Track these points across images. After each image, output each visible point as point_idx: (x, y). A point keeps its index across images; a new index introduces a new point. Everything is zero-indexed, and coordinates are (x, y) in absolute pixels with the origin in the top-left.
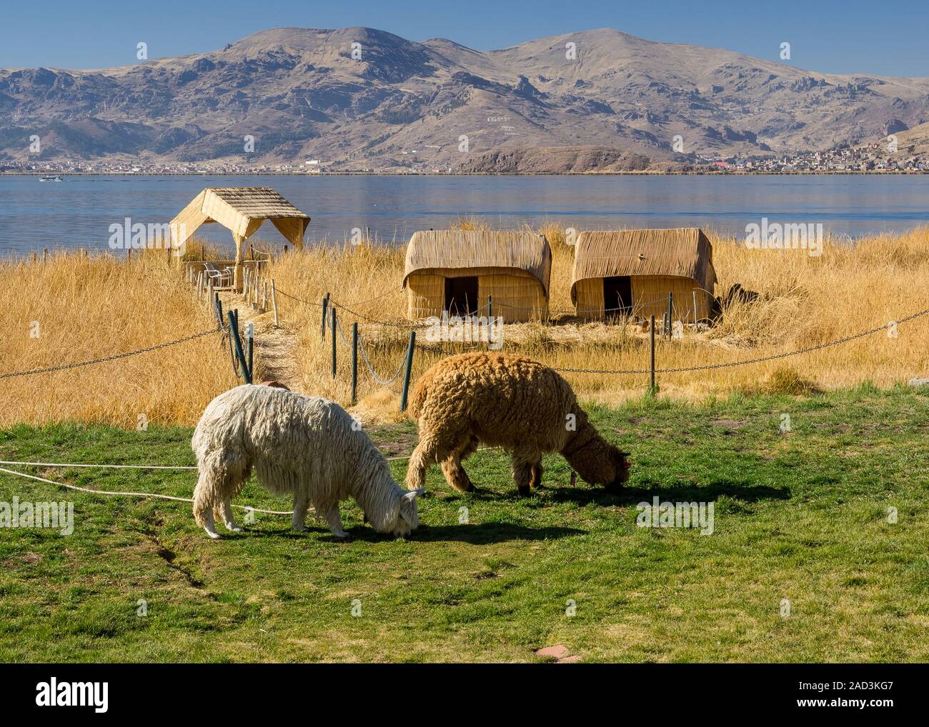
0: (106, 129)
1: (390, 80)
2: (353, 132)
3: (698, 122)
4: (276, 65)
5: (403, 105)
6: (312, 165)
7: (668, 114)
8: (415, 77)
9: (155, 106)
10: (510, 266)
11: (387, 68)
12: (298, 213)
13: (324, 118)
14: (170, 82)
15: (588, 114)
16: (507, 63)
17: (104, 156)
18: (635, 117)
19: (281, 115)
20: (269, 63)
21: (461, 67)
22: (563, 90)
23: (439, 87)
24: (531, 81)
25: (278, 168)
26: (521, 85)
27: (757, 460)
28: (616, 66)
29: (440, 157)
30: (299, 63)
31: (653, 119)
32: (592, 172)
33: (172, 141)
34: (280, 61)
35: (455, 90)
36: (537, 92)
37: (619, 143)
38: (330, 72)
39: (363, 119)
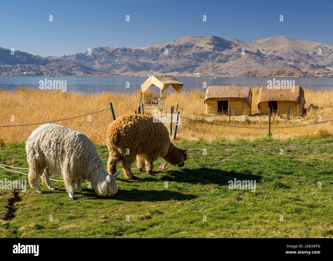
0: (141, 64)
1: (220, 51)
2: (209, 65)
3: (308, 63)
4: (188, 46)
5: (223, 58)
6: (197, 74)
7: (300, 60)
8: (227, 50)
9: (154, 58)
10: (238, 97)
11: (219, 47)
12: (180, 83)
13: (201, 61)
14: (159, 51)
15: (276, 60)
16: (253, 46)
17: (140, 72)
18: (290, 61)
19: (189, 60)
20: (186, 46)
21: (240, 47)
22: (269, 53)
23: (234, 52)
24: (260, 51)
25: (188, 75)
26: (257, 52)
27: (298, 163)
28: (285, 46)
29: (234, 72)
30: (194, 46)
31: (295, 62)
32: (277, 77)
33: (159, 68)
34: (189, 45)
35: (238, 53)
36: (262, 54)
37: (285, 68)
38: (203, 48)
39: (212, 62)
